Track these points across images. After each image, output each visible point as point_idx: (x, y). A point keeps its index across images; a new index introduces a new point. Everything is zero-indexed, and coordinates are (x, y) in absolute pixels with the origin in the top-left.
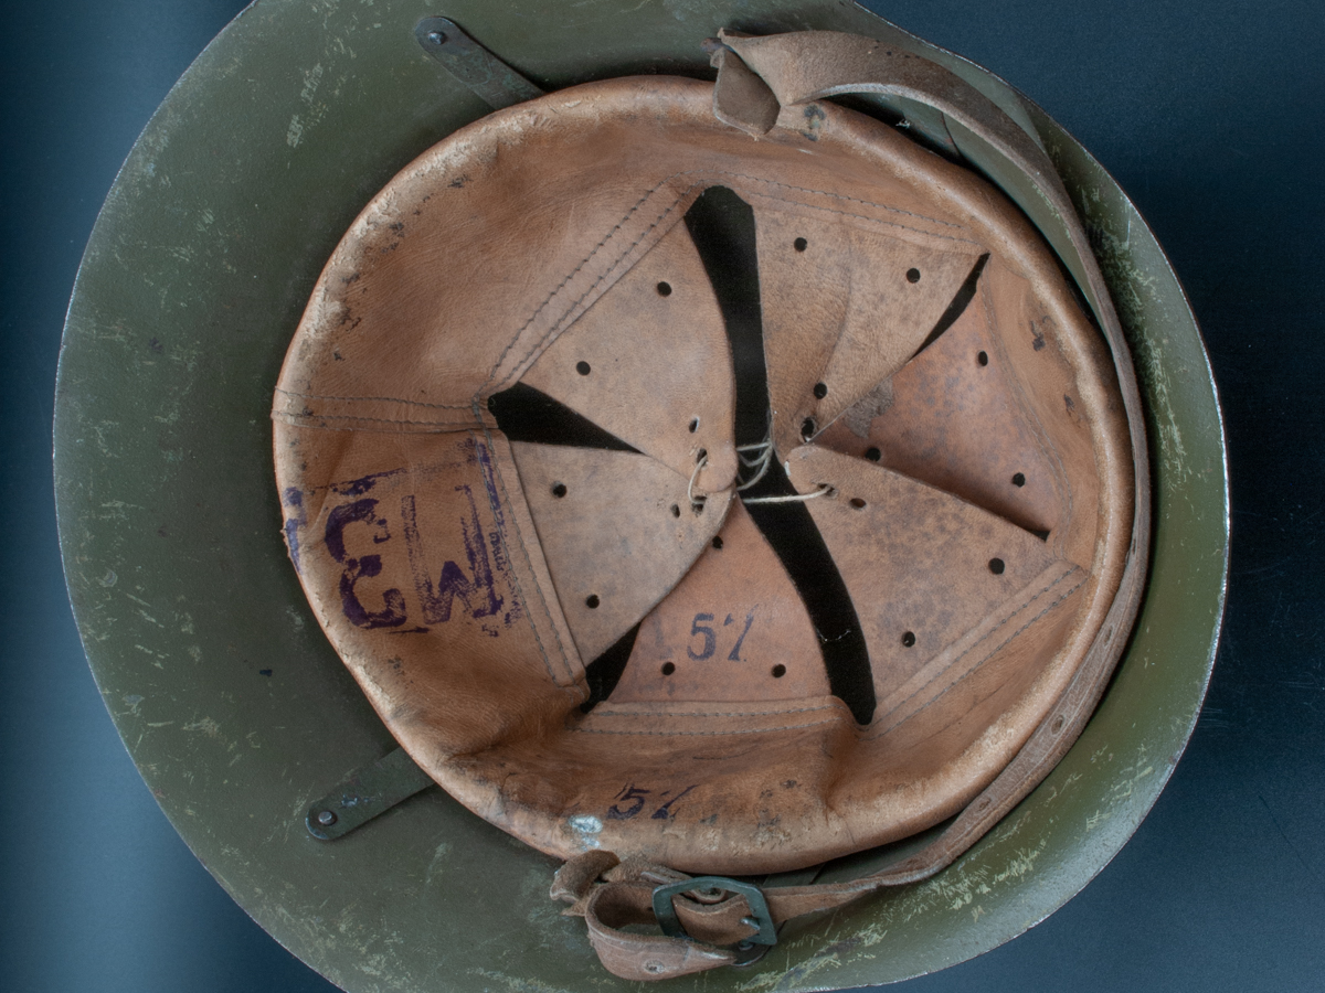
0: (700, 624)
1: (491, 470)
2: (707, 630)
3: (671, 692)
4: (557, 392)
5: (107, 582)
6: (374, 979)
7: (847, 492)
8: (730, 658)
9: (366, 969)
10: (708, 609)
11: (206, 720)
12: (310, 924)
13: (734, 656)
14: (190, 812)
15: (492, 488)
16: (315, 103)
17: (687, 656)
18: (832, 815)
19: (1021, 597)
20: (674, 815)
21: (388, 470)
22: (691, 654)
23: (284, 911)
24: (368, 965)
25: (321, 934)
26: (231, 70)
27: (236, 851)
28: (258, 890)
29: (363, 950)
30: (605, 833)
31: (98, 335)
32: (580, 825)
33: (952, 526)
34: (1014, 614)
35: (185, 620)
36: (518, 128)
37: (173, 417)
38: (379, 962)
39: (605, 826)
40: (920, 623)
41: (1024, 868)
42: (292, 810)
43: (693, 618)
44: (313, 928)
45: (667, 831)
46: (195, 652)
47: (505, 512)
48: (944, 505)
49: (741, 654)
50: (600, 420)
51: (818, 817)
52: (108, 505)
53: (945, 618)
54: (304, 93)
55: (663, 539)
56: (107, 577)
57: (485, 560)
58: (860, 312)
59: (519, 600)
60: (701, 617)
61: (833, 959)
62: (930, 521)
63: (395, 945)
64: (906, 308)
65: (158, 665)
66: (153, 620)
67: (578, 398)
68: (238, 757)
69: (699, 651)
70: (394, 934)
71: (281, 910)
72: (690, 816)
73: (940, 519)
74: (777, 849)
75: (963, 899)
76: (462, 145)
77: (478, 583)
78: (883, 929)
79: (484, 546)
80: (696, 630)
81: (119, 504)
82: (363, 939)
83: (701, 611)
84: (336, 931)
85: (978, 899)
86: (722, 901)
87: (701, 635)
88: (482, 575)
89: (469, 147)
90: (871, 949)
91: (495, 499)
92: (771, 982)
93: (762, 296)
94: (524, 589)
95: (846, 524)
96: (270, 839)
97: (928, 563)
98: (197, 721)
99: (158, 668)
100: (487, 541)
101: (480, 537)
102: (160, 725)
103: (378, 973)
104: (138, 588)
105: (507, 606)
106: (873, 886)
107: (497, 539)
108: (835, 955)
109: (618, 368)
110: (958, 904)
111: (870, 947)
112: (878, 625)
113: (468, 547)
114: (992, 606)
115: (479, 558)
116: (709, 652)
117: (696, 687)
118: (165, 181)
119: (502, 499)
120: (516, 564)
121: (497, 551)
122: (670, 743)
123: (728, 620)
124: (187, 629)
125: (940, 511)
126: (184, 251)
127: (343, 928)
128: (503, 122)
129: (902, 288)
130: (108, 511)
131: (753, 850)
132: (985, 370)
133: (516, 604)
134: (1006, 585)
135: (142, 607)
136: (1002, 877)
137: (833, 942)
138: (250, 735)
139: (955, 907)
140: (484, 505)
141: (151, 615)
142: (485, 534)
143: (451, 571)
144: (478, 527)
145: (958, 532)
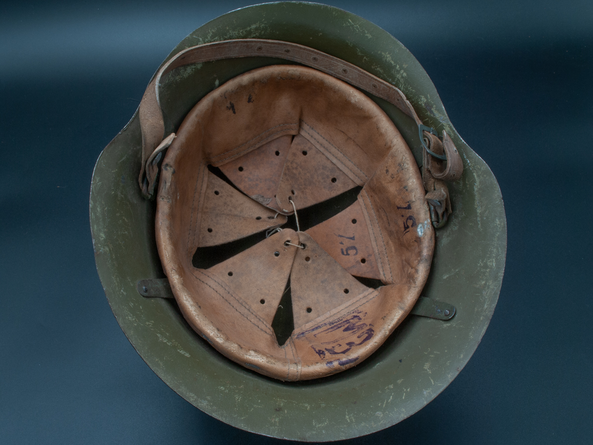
0: (345, 253)
1: (306, 331)
2: (347, 251)
3: (371, 255)
4: (273, 312)
5: (381, 415)
6: (496, 259)
7: (291, 194)
8: (354, 240)
9: (494, 264)
10: (339, 251)
11: (425, 368)
12: (487, 293)
13: (353, 238)
14: (462, 356)
15: (313, 330)
16: (172, 342)
17: (357, 255)
18: (392, 145)
19: (312, 141)
20: (408, 202)
21: (313, 350)
22: (356, 253)
23: (486, 305)
24: (492, 265)
25: (488, 288)
26: (161, 364)
27: (470, 334)
28: (481, 318)
29: (488, 270)
30: (421, 221)
31: (277, 426)
32: (421, 233)
33: (295, 165)
34: (318, 142)
35: (388, 388)
36: (177, 277)
37: (306, 405)
38: (490, 262)
39: (419, 223)
40: (328, 177)
41: (388, 56)
42: (448, 327)
43: (344, 256)
44: (488, 292)
45: (414, 200)
46: (399, 381)
47: (321, 324)
48: (288, 166)
49: (352, 236)
50: (280, 294)
51: (393, 150)
52: (348, 420)
53: (324, 168)
54: (169, 344)
55: (319, 265)
56: (378, 415)
57: (340, 324)
58: (231, 210)
59: (352, 312)
60: (343, 253)
61: (433, 110)
62: (294, 171)
63: (482, 262)
64: (228, 196)
65: (409, 390)
66: (391, 397)
67: (274, 303)
68: (435, 352)
69: (354, 251)
70: (479, 265)
71: (486, 306)
72: (407, 196)
73: (293, 168)
74: (408, 159)
75: (403, 74)
76: (185, 299)
77: (349, 322)
78: (419, 97)
79: (335, 326)
80: (348, 254)
81: (347, 417)
82: (484, 273)
83: (341, 253)
84: (485, 284)
85: (401, 68)
86: (427, 137)
87: (349, 252)
88: (346, 323)
89: (185, 296)
90: (426, 97)
91: (317, 328)
92: (447, 126)
93: (229, 241)
94: (347, 311)
95: (301, 198)
96: (461, 326)
97: (308, 174)
98: (426, 370)
99: (410, 390)
100: (333, 326)
101: (332, 328)
102: (432, 380)
103: (494, 260)
104: (380, 405)
105: (355, 314)
106: (408, 101)
107: (331, 323)
108: (432, 110)
109: (261, 289)
110: (405, 74)
111: (426, 98)
112: (331, 191)
113: (337, 329)
114: (318, 151)
115: (339, 326)
116: (354, 248)
117: (367, 247)
118: (209, 398)
119: (316, 326)
120: (339, 316)
121: (336, 322)
122: (388, 243)
123: (342, 243)
124: (391, 387)
125: (291, 168)
126: (237, 398)
127: (483, 282)
128: (175, 281)
129: (221, 197)
130: (351, 420)
131: (411, 167)
132: (245, 168)
133: (353, 312)
134: (310, 149)
135: (387, 401)
136: (393, 62)
137: (429, 113)
138: (426, 353)
139: (406, 75)
140: (320, 330)
141: (390, 398)
142: (330, 327)
143: (346, 330)
144: (328, 329)
145: (296, 163)
